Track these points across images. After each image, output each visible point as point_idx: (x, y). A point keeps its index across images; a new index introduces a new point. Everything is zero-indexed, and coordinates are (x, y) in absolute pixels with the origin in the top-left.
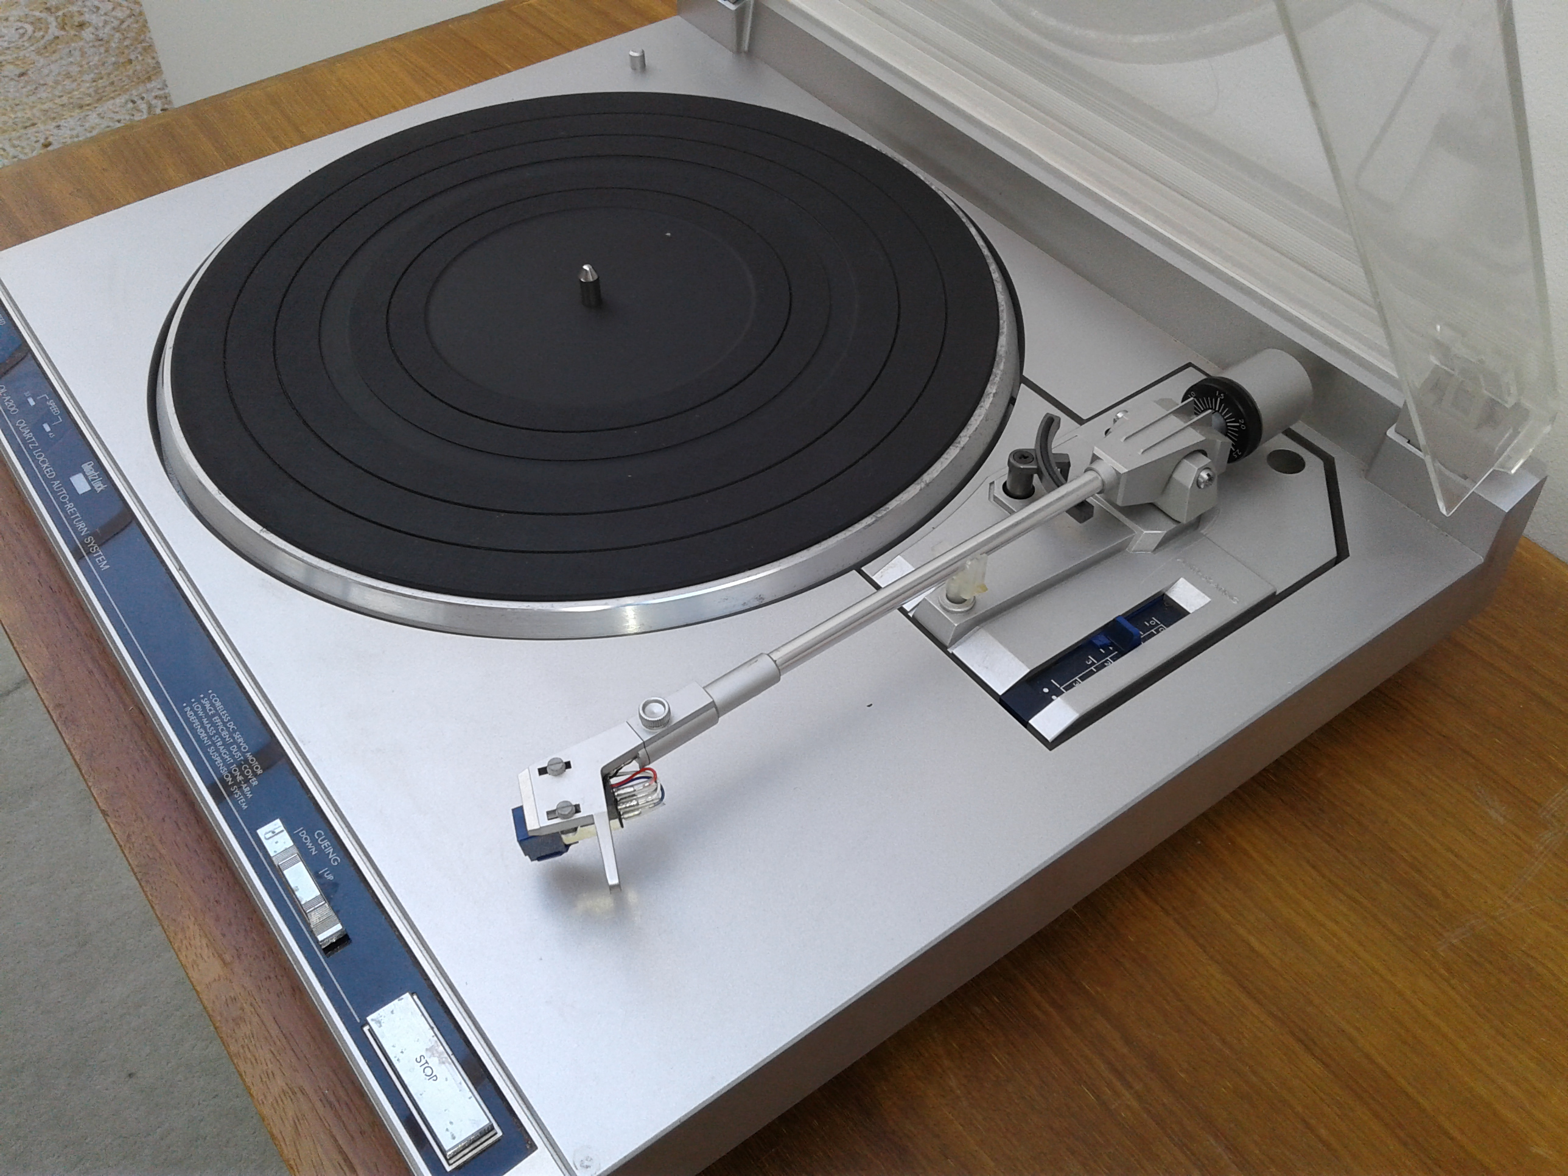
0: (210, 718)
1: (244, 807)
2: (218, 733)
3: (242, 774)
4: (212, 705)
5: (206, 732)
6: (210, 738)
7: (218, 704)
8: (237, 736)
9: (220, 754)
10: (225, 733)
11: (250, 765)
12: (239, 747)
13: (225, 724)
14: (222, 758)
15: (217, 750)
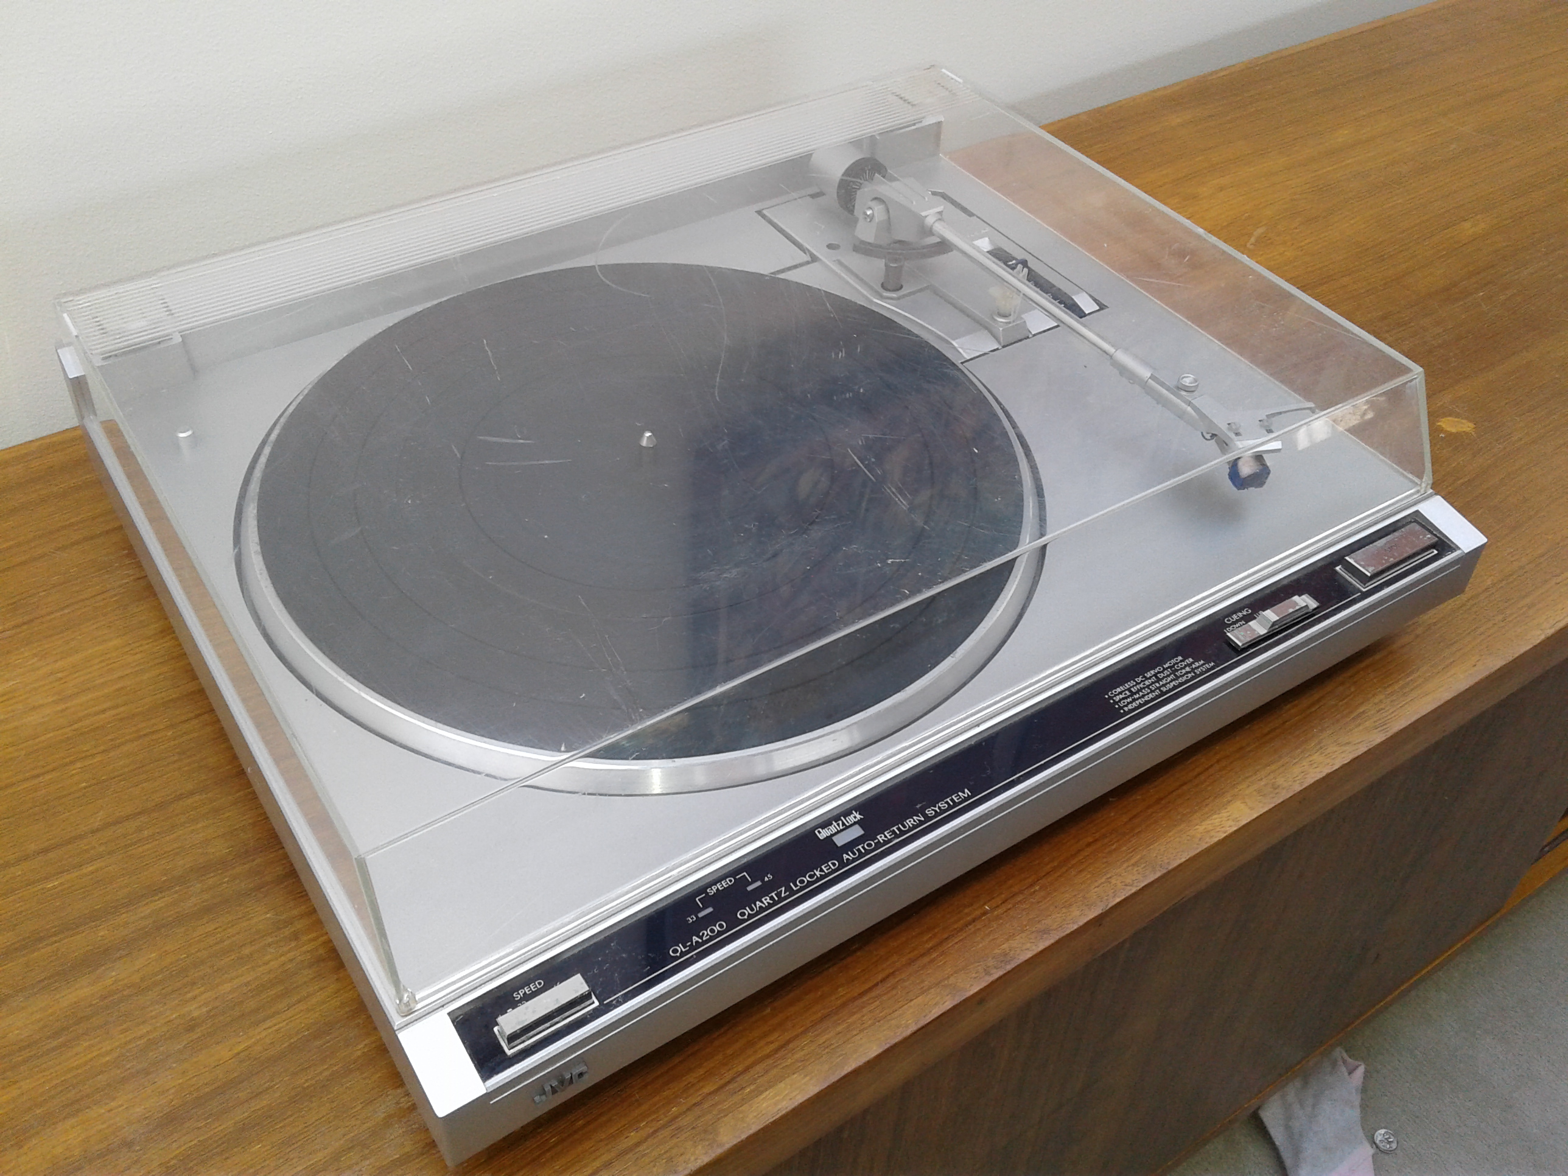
0: (1133, 694)
1: (1213, 664)
2: (1148, 687)
3: (1184, 668)
4: (1121, 693)
5: (1148, 694)
6: (1152, 691)
7: (1118, 690)
8: (1148, 675)
9: (1167, 684)
10: (1147, 683)
11: (1174, 665)
12: (1159, 672)
13: (1138, 684)
14: (1171, 681)
15: (1164, 685)
